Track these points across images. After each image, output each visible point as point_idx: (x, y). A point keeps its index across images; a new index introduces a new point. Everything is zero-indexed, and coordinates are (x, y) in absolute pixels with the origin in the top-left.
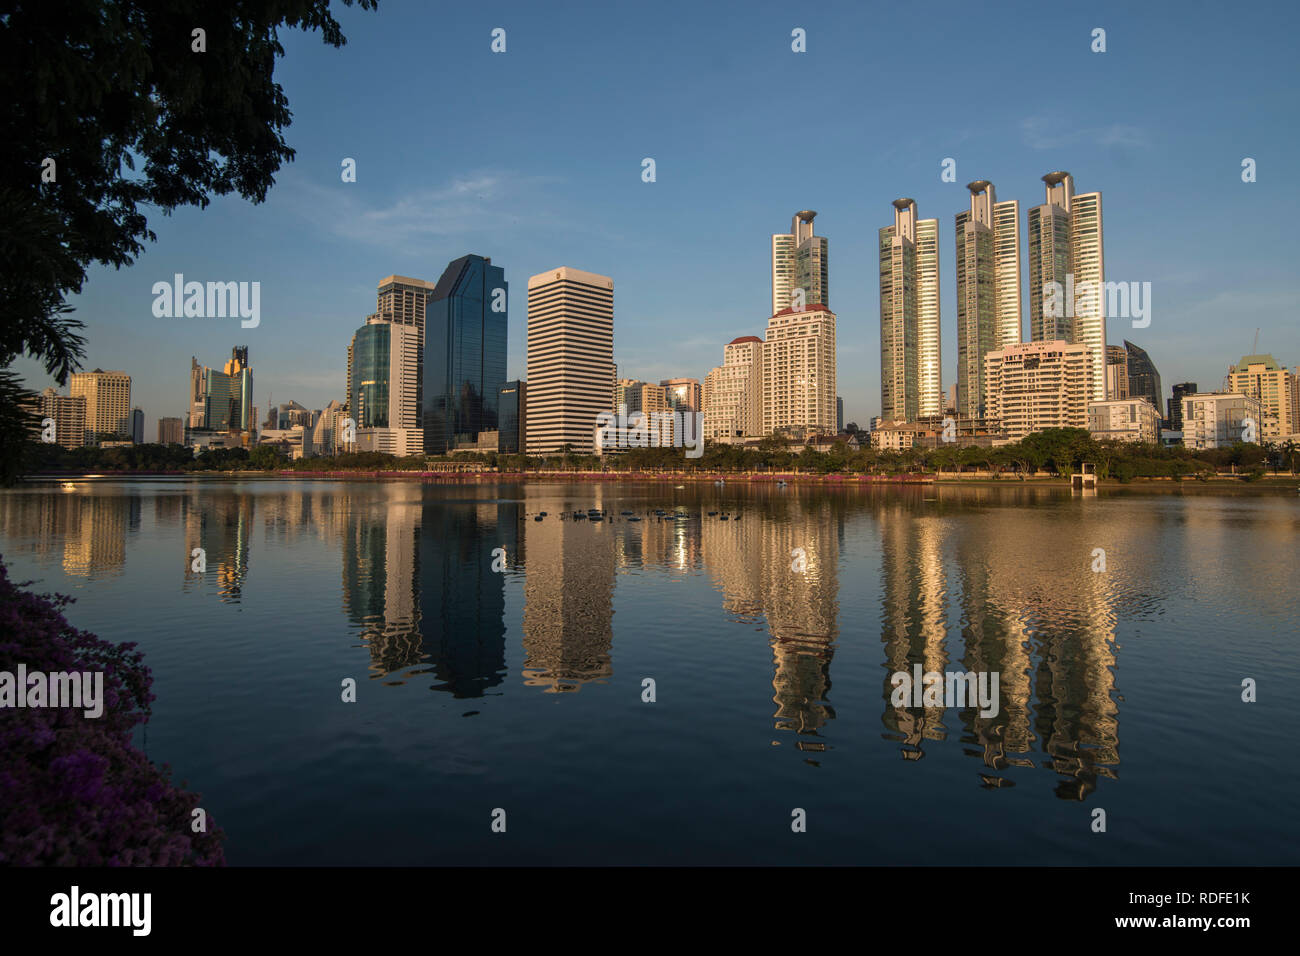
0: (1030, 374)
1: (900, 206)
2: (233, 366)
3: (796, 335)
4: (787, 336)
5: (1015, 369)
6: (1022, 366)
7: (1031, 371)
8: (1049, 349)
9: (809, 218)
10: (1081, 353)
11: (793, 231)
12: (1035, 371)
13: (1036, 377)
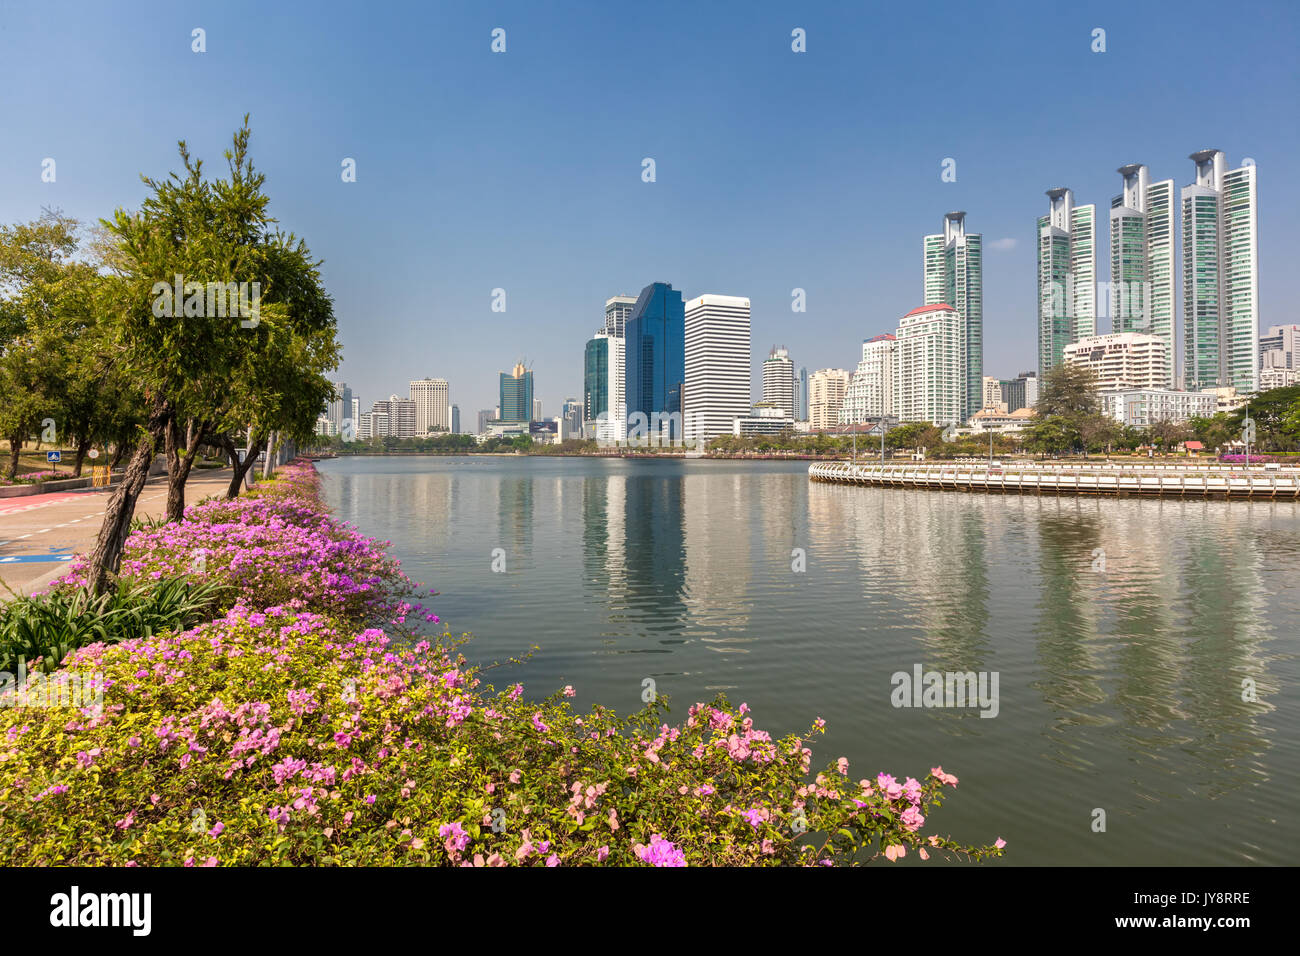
0: (1095, 365)
1: (1056, 197)
2: (519, 369)
3: (919, 334)
4: (912, 335)
5: (1084, 361)
6: (1088, 358)
7: (1096, 362)
8: (1117, 341)
9: (958, 218)
10: (1147, 344)
11: (944, 232)
12: (1099, 362)
13: (1099, 368)
